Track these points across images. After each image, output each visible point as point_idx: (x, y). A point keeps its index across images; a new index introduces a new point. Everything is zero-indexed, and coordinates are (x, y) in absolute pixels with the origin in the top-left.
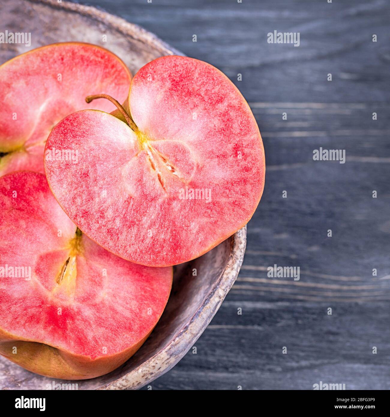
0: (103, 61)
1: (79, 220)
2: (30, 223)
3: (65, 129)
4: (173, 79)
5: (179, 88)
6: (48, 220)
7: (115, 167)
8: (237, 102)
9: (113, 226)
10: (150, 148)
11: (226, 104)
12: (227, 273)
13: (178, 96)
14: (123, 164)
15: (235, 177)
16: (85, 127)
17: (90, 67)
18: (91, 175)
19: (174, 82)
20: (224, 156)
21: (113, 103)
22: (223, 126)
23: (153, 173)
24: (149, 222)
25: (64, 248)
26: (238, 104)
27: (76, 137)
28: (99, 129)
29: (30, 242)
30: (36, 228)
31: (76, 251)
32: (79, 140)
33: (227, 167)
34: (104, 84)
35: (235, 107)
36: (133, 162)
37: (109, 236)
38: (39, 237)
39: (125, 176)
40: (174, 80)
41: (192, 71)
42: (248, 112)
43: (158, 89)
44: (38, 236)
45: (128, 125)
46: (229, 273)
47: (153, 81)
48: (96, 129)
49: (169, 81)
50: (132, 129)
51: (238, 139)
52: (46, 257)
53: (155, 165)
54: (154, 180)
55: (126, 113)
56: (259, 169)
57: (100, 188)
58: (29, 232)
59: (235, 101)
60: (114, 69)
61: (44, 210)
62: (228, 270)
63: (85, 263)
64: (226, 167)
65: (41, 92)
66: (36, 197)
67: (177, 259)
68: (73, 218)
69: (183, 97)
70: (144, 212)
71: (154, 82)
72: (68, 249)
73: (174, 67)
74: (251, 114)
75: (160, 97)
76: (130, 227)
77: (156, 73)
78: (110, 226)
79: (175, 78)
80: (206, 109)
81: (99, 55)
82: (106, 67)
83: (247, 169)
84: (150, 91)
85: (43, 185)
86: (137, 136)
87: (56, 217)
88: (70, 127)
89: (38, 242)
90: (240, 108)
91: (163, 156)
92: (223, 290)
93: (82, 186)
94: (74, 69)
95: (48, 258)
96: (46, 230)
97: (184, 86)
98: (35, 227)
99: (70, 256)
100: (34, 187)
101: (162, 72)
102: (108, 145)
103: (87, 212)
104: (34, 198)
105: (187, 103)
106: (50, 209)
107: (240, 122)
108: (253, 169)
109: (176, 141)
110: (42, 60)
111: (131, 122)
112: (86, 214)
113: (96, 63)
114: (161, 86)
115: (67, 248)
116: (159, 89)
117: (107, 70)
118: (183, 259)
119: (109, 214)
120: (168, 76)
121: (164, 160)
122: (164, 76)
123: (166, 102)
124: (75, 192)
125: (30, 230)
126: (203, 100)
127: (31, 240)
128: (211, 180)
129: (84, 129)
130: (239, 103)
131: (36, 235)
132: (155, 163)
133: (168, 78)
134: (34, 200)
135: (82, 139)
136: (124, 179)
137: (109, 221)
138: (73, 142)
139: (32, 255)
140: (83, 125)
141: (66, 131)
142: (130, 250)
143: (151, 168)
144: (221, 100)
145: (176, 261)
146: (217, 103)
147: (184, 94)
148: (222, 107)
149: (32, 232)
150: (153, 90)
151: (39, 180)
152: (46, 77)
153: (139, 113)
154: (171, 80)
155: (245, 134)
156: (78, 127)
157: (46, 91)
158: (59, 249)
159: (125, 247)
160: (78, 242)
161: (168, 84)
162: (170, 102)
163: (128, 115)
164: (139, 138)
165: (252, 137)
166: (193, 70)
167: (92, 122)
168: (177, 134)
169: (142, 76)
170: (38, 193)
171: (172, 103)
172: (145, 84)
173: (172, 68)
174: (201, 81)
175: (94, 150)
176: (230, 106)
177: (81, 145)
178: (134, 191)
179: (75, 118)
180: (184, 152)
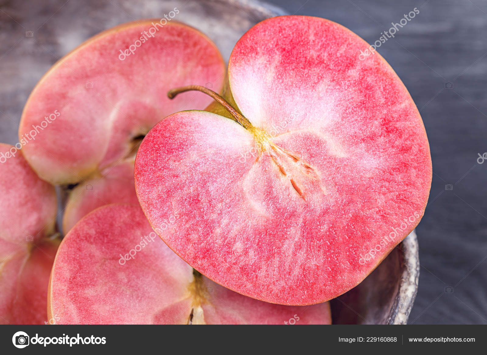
0: (180, 39)
1: (199, 262)
2: (131, 274)
3: (155, 144)
4: (281, 48)
5: (292, 59)
6: (154, 265)
7: (232, 182)
8: (373, 62)
9: (247, 262)
10: (273, 148)
11: (358, 67)
12: (404, 290)
13: (293, 70)
14: (242, 176)
15: (392, 163)
16: (180, 136)
17: (165, 51)
18: (203, 199)
19: (284, 52)
20: (372, 139)
21: (210, 95)
22: (362, 98)
23: (284, 181)
24: (293, 246)
25: (182, 299)
26: (375, 65)
27: (173, 153)
28: (200, 135)
29: (138, 300)
30: (141, 279)
31: (198, 299)
32: (177, 156)
33: (379, 151)
34: (189, 69)
35: (371, 69)
36: (254, 170)
37: (245, 276)
38: (147, 290)
39: (248, 191)
40: (284, 50)
41: (305, 34)
42: (390, 73)
43: (266, 66)
44: (145, 288)
45: (237, 121)
46: (406, 290)
47: (256, 57)
48: (196, 136)
49: (277, 52)
50: (244, 127)
51: (385, 112)
52: (163, 315)
53: (285, 168)
54: (287, 188)
55: (230, 105)
56: (421, 146)
57: (219, 214)
58: (133, 287)
59: (369, 61)
60: (198, 47)
61: (145, 253)
62: (404, 286)
63: (214, 312)
64: (378, 153)
65: (108, 96)
66: (132, 238)
67: (339, 287)
68: (192, 262)
69: (301, 69)
70: (283, 235)
71: (258, 57)
72: (189, 298)
73: (279, 32)
74: (395, 75)
75: (270, 75)
76: (268, 258)
77: (258, 45)
78: (242, 263)
79: (284, 47)
80: (333, 80)
81: (175, 32)
82: (186, 46)
83: (405, 150)
84: (256, 70)
85: (138, 219)
86: (253, 134)
87: (163, 258)
88: (161, 139)
89: (148, 297)
90: (378, 70)
91: (292, 155)
92: (404, 315)
93: (195, 217)
94: (145, 58)
95: (166, 316)
96: (155, 279)
97: (299, 56)
98: (139, 279)
99: (194, 307)
100: (126, 224)
101: (266, 42)
102: (216, 154)
103: (208, 251)
104: (129, 239)
105: (308, 77)
106: (153, 250)
107: (382, 88)
108: (413, 147)
109: (306, 130)
110: (101, 54)
111: (240, 117)
112: (207, 253)
113: (173, 44)
114: (269, 61)
115: (187, 297)
116: (268, 66)
117: (188, 51)
118: (347, 287)
119: (239, 246)
120: (274, 46)
121: (296, 160)
122: (269, 46)
123: (281, 81)
124: (187, 226)
125: (133, 284)
126: (327, 67)
127: (139, 297)
128: (362, 174)
129: (181, 138)
130: (376, 63)
131: (144, 288)
132: (283, 166)
133: (276, 48)
134: (130, 242)
135: (180, 153)
136: (248, 196)
137: (240, 256)
138: (169, 159)
139: (144, 316)
140: (178, 133)
141: (156, 146)
142: (276, 289)
143: (280, 175)
144: (351, 64)
145: (337, 290)
146: (347, 70)
147: (301, 65)
148: (354, 73)
149: (137, 286)
150: (259, 69)
151: (129, 213)
152: (111, 75)
153: (249, 103)
154: (281, 50)
155: (393, 103)
156: (171, 138)
157: (114, 92)
158: (177, 300)
159: (268, 286)
160: (199, 286)
161: (278, 57)
162: (285, 80)
163: (234, 108)
164: (255, 137)
165: (403, 105)
166: (306, 31)
167: (188, 128)
168: (304, 121)
169: (241, 53)
170: (133, 231)
171: (288, 80)
172: (247, 63)
173: (278, 33)
174: (320, 44)
175: (199, 164)
176: (365, 70)
177: (181, 161)
178: (265, 210)
179: (165, 126)
180: (319, 143)
